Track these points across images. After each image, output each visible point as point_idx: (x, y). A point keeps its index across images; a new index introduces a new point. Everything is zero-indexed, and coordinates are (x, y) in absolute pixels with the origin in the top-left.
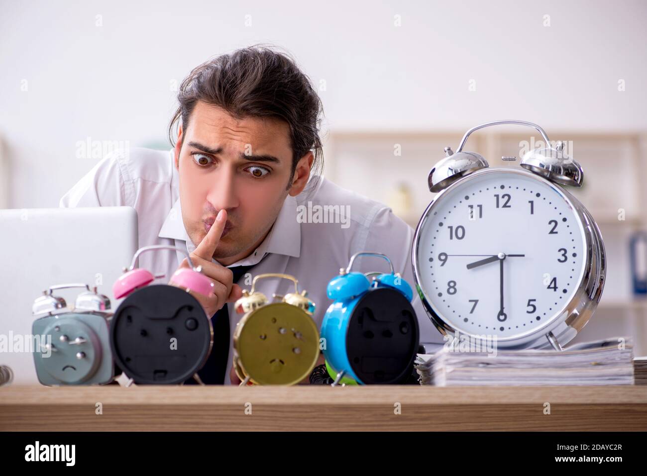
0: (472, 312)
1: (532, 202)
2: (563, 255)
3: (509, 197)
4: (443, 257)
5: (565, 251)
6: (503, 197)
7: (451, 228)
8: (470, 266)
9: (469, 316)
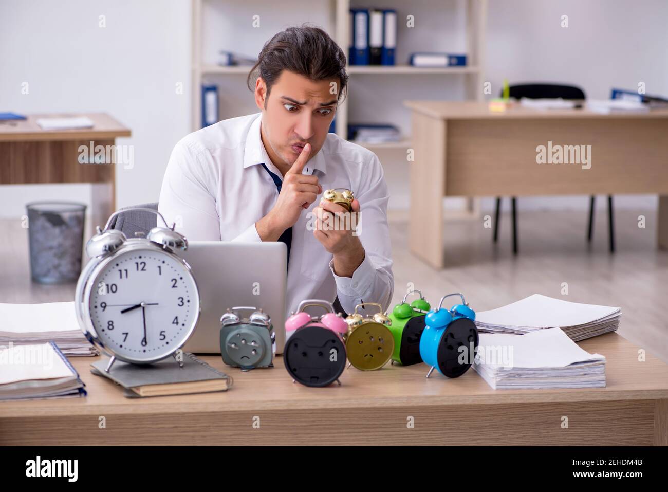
0: (125, 341)
1: (160, 267)
2: (182, 301)
3: (145, 263)
4: (103, 305)
5: (182, 299)
6: (141, 263)
7: (108, 285)
8: (123, 312)
9: (123, 344)
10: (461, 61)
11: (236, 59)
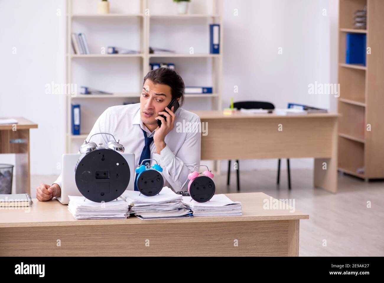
10: (209, 90)
11: (89, 90)
